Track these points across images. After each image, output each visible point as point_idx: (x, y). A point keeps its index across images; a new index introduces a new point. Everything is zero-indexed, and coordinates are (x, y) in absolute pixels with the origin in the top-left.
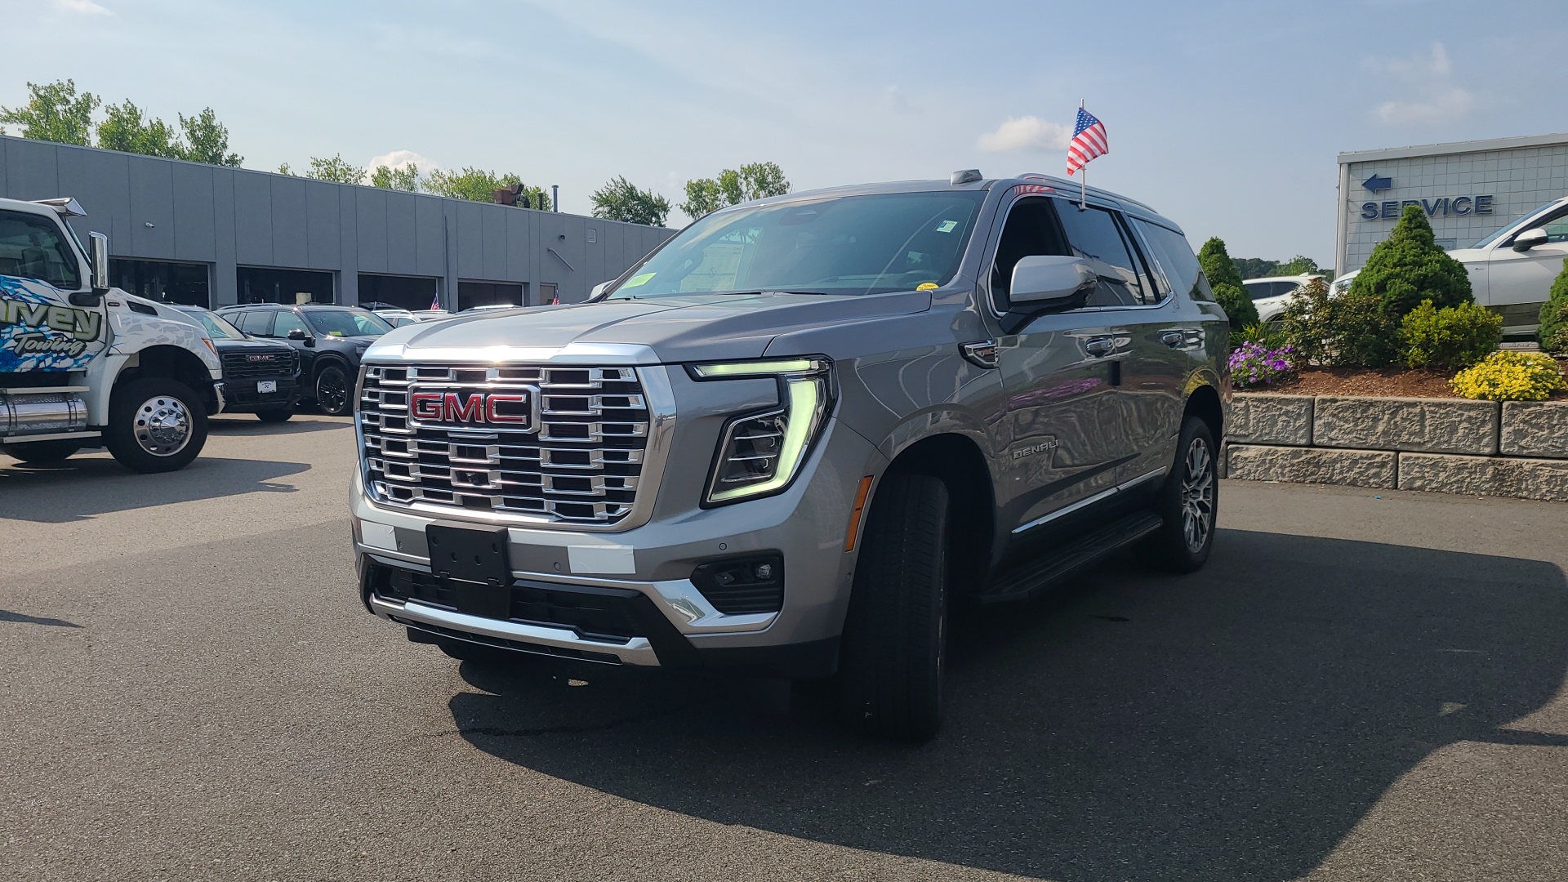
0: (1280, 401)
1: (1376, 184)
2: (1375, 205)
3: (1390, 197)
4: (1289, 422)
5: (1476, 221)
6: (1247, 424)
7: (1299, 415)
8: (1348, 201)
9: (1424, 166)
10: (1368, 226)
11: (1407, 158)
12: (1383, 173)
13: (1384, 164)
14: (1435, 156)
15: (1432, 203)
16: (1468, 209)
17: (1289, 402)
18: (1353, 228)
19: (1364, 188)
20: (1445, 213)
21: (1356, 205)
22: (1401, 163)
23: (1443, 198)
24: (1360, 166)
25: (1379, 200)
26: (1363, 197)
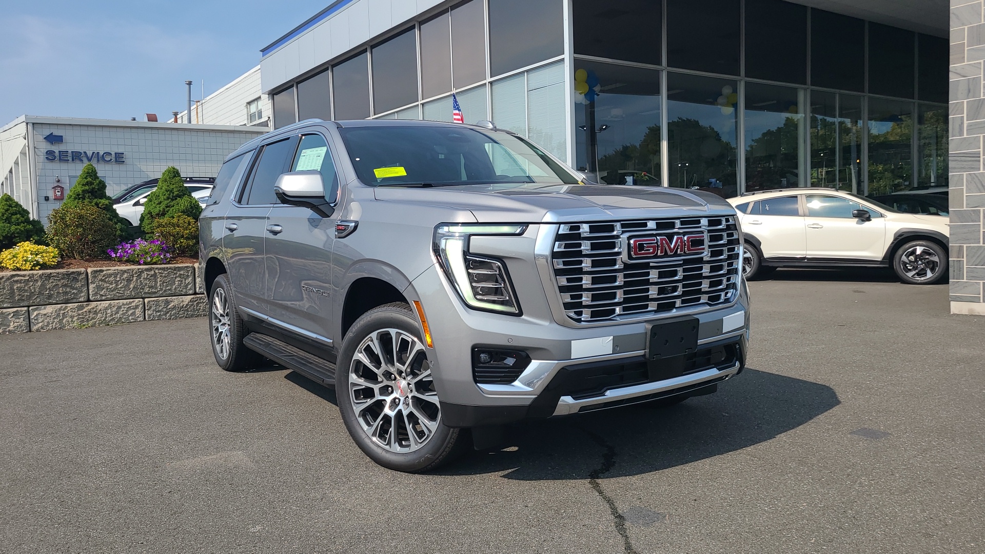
0: (175, 269)
1: (52, 139)
2: (55, 152)
3: (62, 147)
4: (182, 281)
5: (116, 167)
6: (156, 284)
7: (188, 276)
8: (35, 147)
9: (82, 131)
10: (50, 165)
11: (70, 125)
12: (57, 132)
13: (56, 127)
14: (88, 126)
15: (89, 154)
16: (111, 159)
17: (180, 269)
18: (40, 166)
19: (44, 140)
20: (98, 161)
21: (41, 151)
22: (67, 127)
23: (96, 152)
24: (40, 126)
25: (56, 149)
26: (45, 146)
